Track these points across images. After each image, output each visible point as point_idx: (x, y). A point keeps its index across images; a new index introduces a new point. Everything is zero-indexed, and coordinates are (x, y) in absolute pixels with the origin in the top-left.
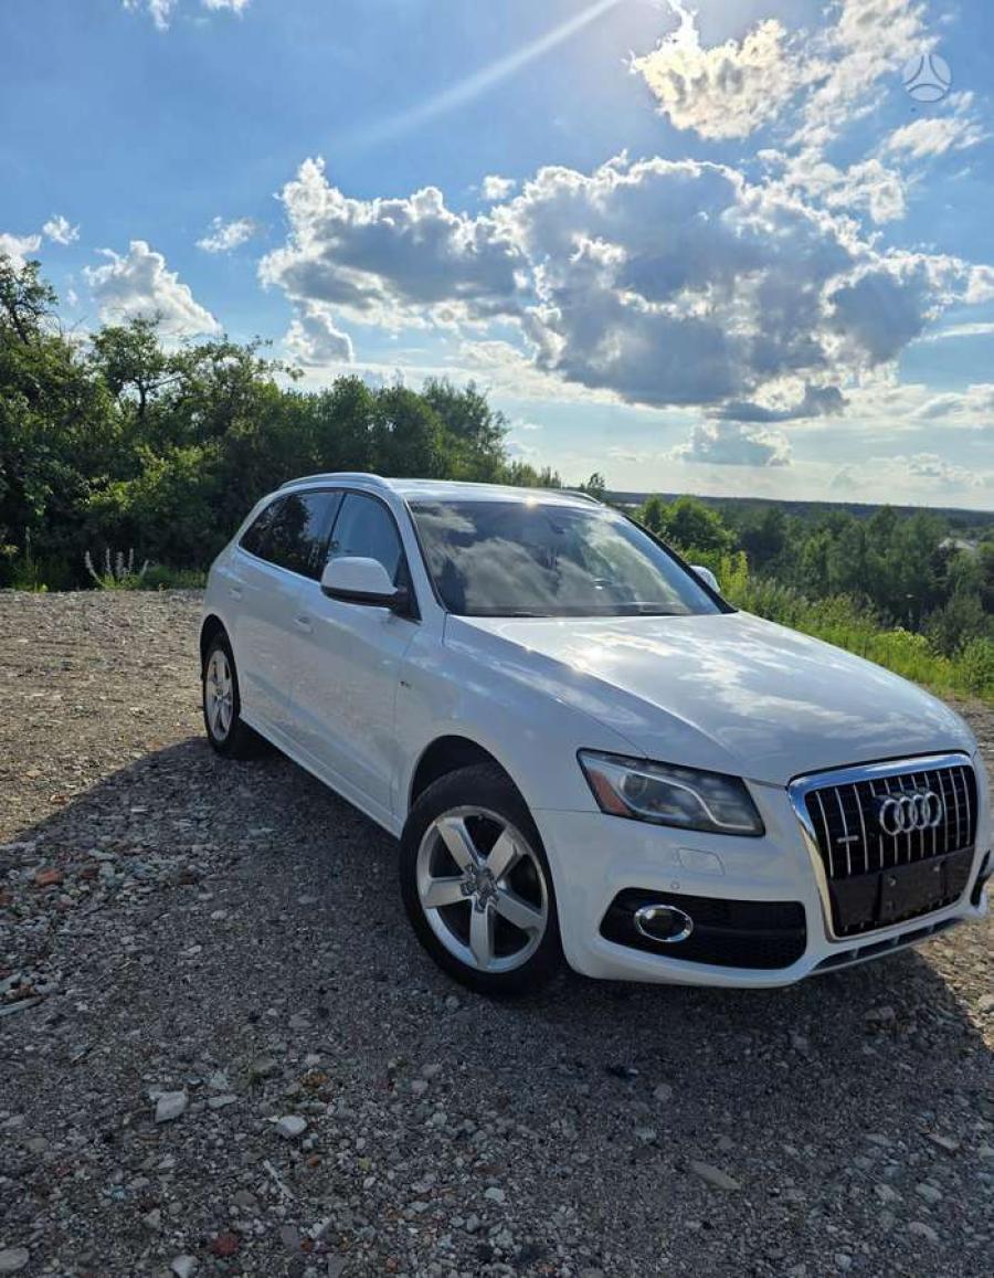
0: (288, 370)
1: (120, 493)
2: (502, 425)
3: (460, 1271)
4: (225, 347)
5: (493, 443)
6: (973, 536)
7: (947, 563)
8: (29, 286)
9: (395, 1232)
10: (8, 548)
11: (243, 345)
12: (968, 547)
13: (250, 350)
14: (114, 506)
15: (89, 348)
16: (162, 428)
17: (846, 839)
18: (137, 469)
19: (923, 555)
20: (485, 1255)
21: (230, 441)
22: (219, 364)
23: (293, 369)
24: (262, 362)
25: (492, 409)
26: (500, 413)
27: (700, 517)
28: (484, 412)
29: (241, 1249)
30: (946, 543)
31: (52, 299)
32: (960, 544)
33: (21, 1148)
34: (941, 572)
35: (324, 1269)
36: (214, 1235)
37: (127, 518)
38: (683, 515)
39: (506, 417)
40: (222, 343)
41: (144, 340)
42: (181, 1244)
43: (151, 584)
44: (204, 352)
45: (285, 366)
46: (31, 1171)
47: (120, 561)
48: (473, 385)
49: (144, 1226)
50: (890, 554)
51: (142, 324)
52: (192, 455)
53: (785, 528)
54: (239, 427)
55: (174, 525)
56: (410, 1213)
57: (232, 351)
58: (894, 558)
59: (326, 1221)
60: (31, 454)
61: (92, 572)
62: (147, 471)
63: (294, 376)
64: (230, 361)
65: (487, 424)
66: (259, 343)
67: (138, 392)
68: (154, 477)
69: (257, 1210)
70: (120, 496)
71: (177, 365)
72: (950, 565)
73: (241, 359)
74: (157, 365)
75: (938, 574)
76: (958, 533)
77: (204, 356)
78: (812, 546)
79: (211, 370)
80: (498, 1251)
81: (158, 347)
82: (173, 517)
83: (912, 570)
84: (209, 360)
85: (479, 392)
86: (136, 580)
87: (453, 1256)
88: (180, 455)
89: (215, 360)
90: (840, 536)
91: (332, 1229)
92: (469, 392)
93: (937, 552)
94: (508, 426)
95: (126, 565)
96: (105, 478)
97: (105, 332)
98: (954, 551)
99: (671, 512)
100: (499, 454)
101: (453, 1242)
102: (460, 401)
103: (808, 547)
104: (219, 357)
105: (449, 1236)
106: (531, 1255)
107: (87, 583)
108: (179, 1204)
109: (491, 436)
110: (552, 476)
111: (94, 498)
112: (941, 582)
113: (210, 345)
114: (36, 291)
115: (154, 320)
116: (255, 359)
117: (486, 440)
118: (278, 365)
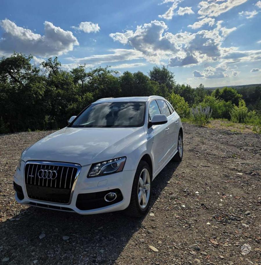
0: (114, 72)
3: (87, 264)
8: (56, 63)
9: (78, 257)
10: (52, 121)
11: (104, 68)
13: (106, 69)
14: (73, 108)
17: (32, 176)
20: (94, 261)
23: (116, 71)
24: (108, 71)
29: (47, 259)
31: (60, 65)
33: (15, 242)
35: (62, 263)
36: (43, 257)
40: (99, 68)
41: (82, 70)
42: (36, 258)
44: (95, 71)
45: (114, 71)
46: (15, 246)
48: (164, 66)
49: (31, 255)
51: (81, 67)
56: (82, 254)
57: (102, 70)
59: (65, 255)
63: (116, 73)
64: (101, 72)
66: (108, 67)
69: (53, 253)
71: (89, 75)
73: (104, 71)
74: (85, 75)
79: (97, 74)
80: (97, 261)
81: (85, 71)
85: (166, 68)
87: (87, 261)
89: (98, 72)
91: (66, 256)
92: (164, 69)
99: (221, 91)
101: (89, 259)
105: (89, 258)
106: (103, 262)
108: (39, 251)
110: (188, 86)
113: (97, 69)
114: (57, 64)
115: (84, 65)
116: (107, 71)
117: (169, 79)
118: (112, 71)
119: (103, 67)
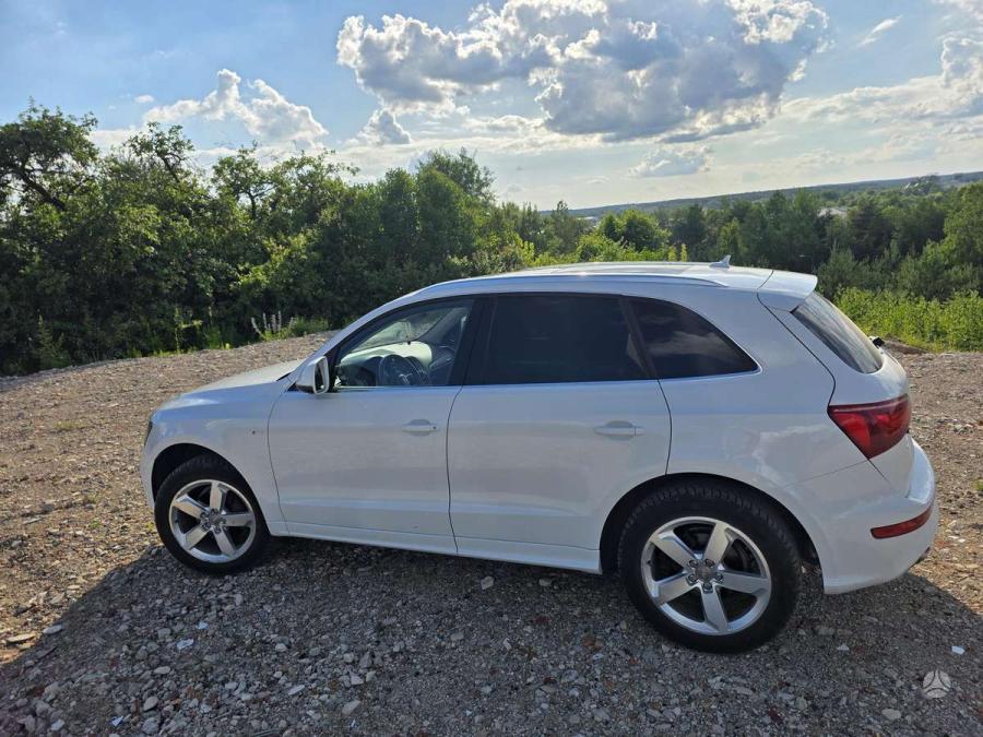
0: (348, 168)
1: (259, 274)
2: (489, 177)
4: (303, 159)
5: (484, 190)
6: (843, 204)
7: (826, 227)
8: (174, 141)
10: (195, 322)
11: (315, 156)
12: (840, 213)
13: (321, 159)
14: (257, 283)
15: (211, 174)
16: (273, 223)
18: (265, 256)
19: (808, 224)
21: (322, 226)
22: (300, 172)
23: (351, 167)
24: (330, 166)
25: (480, 167)
26: (485, 168)
27: (644, 223)
28: (475, 168)
30: (823, 212)
31: (189, 148)
32: (834, 211)
34: (822, 235)
37: (267, 289)
38: (631, 224)
39: (491, 170)
40: (300, 157)
41: (249, 164)
43: (299, 333)
44: (290, 164)
45: (346, 166)
47: (274, 320)
48: (464, 150)
50: (784, 227)
51: (245, 152)
52: (300, 240)
53: (704, 219)
54: (327, 215)
55: (297, 290)
57: (309, 161)
58: (787, 229)
60: (195, 256)
61: (257, 330)
62: (273, 256)
63: (354, 173)
64: (307, 168)
65: (478, 177)
66: (326, 153)
67: (249, 200)
68: (278, 259)
70: (261, 277)
71: (275, 179)
72: (828, 229)
73: (316, 167)
74: (260, 179)
75: (821, 236)
76: (832, 203)
77: (289, 168)
78: (726, 231)
79: (296, 176)
81: (259, 167)
82: (295, 284)
83: (801, 236)
84: (293, 170)
85: (468, 155)
86: (286, 331)
88: (292, 241)
89: (298, 169)
90: (745, 219)
92: (462, 157)
93: (818, 221)
94: (493, 176)
95: (277, 323)
96: (247, 265)
97: (222, 162)
98: (830, 218)
99: (621, 223)
100: (491, 197)
102: (456, 164)
103: (723, 233)
104: (300, 166)
107: (256, 339)
109: (482, 185)
110: (533, 210)
111: (243, 280)
112: (824, 242)
113: (293, 160)
114: (178, 145)
115: (253, 147)
116: (325, 164)
117: (479, 189)
118: (341, 166)
119: (312, 153)
